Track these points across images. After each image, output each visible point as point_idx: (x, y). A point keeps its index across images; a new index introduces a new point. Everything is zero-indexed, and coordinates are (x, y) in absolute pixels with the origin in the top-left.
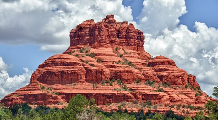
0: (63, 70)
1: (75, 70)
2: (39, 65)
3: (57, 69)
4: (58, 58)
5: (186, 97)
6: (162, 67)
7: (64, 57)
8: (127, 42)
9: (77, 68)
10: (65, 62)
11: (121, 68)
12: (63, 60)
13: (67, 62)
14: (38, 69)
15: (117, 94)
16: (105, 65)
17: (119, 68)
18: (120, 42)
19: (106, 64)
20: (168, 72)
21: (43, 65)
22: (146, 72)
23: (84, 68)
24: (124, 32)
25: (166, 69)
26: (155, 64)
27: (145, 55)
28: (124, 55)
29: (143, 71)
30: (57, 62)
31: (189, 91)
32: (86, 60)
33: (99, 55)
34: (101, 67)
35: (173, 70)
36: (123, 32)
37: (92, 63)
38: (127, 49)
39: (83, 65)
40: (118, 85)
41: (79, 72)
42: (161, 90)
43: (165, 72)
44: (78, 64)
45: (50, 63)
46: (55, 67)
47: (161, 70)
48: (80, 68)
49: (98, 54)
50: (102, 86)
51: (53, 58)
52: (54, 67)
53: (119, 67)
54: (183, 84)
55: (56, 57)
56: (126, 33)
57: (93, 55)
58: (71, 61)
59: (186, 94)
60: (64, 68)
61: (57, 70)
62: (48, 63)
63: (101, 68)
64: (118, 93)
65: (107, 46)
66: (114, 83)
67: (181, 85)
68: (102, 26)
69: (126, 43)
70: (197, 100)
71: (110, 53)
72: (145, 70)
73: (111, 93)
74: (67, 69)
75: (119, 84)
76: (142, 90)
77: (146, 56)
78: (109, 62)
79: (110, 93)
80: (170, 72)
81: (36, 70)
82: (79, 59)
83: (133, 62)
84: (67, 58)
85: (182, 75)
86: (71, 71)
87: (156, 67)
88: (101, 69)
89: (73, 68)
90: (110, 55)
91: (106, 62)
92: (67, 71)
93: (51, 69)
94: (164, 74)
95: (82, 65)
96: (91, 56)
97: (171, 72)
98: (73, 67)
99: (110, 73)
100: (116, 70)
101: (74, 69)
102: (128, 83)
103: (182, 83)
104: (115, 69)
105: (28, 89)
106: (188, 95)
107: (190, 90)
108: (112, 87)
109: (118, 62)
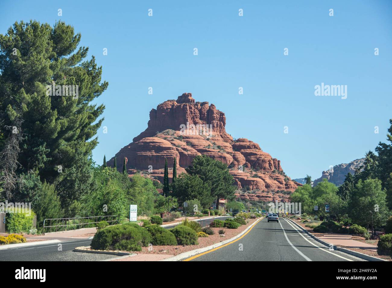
1: (171, 155)
6: (248, 151)
9: (172, 153)
11: (214, 153)
16: (196, 150)
17: (212, 153)
20: (256, 156)
22: (237, 157)
23: (178, 153)
25: (254, 153)
27: (228, 137)
28: (210, 138)
31: (278, 176)
33: (187, 138)
34: (194, 152)
36: (205, 113)
37: (184, 147)
42: (256, 176)
43: (252, 156)
44: (172, 149)
48: (175, 153)
56: (209, 114)
57: (181, 138)
58: (165, 145)
59: (276, 179)
67: (269, 169)
71: (197, 136)
72: (235, 154)
76: (239, 175)
78: (200, 146)
82: (170, 143)
83: (221, 146)
85: (269, 160)
86: (167, 155)
87: (243, 151)
89: (168, 153)
90: (198, 138)
92: (163, 155)
94: (253, 158)
95: (175, 149)
96: (179, 139)
104: (208, 154)
109: (208, 146)
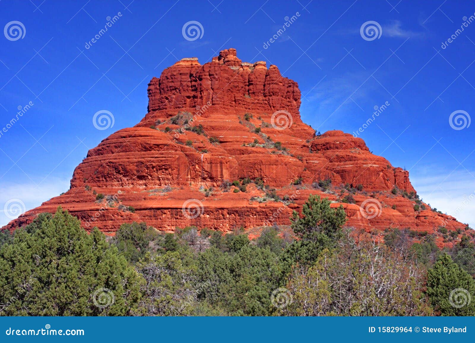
0: (140, 160)
1: (167, 160)
2: (89, 151)
3: (128, 158)
4: (130, 136)
5: (396, 213)
6: (341, 153)
7: (143, 134)
8: (266, 102)
9: (170, 156)
10: (146, 143)
11: (261, 155)
12: (140, 140)
13: (149, 144)
14: (88, 159)
15: (259, 209)
16: (226, 150)
17: (258, 155)
18: (253, 103)
19: (229, 148)
20: (356, 162)
21: (99, 150)
22: (313, 163)
23: (184, 156)
24: (261, 83)
25: (352, 157)
26: (326, 147)
27: (304, 130)
28: (262, 130)
29: (306, 160)
30: (129, 143)
31: (401, 200)
32: (187, 139)
33: (213, 128)
34: (219, 153)
35: (365, 160)
36: (258, 83)
37: (201, 145)
38: (266, 117)
39: (183, 149)
40: (258, 190)
41: (175, 163)
42: (348, 200)
43: (348, 163)
44: (173, 147)
45: (112, 147)
46: (124, 153)
47: (340, 159)
48: (177, 156)
49: (210, 126)
50: (224, 191)
51: (118, 135)
52: (121, 154)
53: (257, 153)
54: (387, 186)
55: (124, 134)
56: (264, 86)
57: (200, 129)
58: (157, 140)
59: (397, 206)
60: (143, 156)
61: (127, 160)
62: (108, 145)
63: (220, 155)
64: (260, 207)
65: (226, 111)
66: (248, 185)
67: (383, 188)
68: (215, 71)
69: (265, 104)
70: (418, 217)
71: (235, 126)
72: (311, 158)
73: (247, 207)
74: (149, 159)
75: (259, 187)
77: (305, 132)
78: (236, 143)
79: (243, 207)
80: (359, 162)
81: (82, 162)
82: (172, 138)
83: (284, 142)
84: (148, 134)
85: (383, 169)
86: (158, 161)
87: (329, 153)
88: (220, 157)
89: (162, 156)
90: (235, 129)
91: (228, 143)
92: (150, 161)
93: (115, 159)
94: (349, 166)
95: (179, 149)
96: (197, 131)
97: (362, 162)
98: (162, 154)
99: (239, 165)
100: (251, 159)
101: (165, 157)
102: (277, 186)
103: (384, 185)
104: (250, 157)
105: (68, 200)
106: (399, 208)
107: (403, 199)
108: (244, 193)
109: (253, 143)
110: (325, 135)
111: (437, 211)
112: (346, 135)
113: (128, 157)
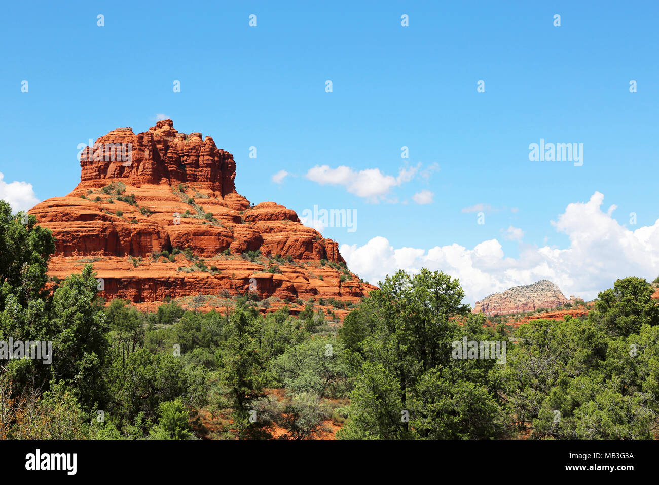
0: (67, 230)
3: (54, 228)
4: (58, 206)
5: (323, 283)
6: (272, 224)
7: (70, 204)
9: (97, 226)
10: (73, 213)
11: (191, 226)
12: (69, 209)
13: (77, 214)
15: (186, 279)
16: (157, 220)
18: (187, 174)
19: (160, 218)
22: (243, 234)
23: (113, 226)
24: (195, 154)
26: (258, 218)
27: (238, 201)
28: (196, 201)
29: (236, 232)
30: (55, 213)
32: (117, 209)
33: (144, 198)
35: (295, 231)
36: (193, 154)
37: (131, 215)
38: (201, 188)
39: (112, 220)
40: (187, 260)
41: (103, 233)
42: (274, 270)
43: (279, 234)
45: (38, 216)
46: (50, 223)
47: (271, 230)
48: (105, 226)
49: (142, 197)
50: (153, 262)
51: (45, 204)
53: (188, 223)
54: (316, 257)
55: (51, 204)
56: (199, 157)
57: (132, 200)
59: (323, 277)
60: (70, 226)
62: (35, 215)
63: (150, 225)
64: (187, 277)
66: (178, 255)
67: (312, 259)
69: (201, 176)
70: (344, 288)
72: (241, 229)
73: (173, 277)
74: (75, 227)
75: (189, 258)
76: (236, 269)
77: (239, 203)
78: (166, 213)
79: (170, 277)
80: (288, 233)
82: (101, 208)
84: (76, 204)
85: (313, 240)
86: (85, 231)
87: (262, 224)
91: (158, 214)
94: (278, 237)
95: (109, 219)
97: (292, 233)
98: (90, 224)
100: (180, 229)
101: (93, 227)
102: (206, 257)
103: (313, 256)
104: (180, 227)
106: (326, 279)
107: (330, 270)
108: (174, 264)
109: (184, 213)
110: (263, 206)
111: (364, 281)
112: (282, 207)
113: (55, 226)
